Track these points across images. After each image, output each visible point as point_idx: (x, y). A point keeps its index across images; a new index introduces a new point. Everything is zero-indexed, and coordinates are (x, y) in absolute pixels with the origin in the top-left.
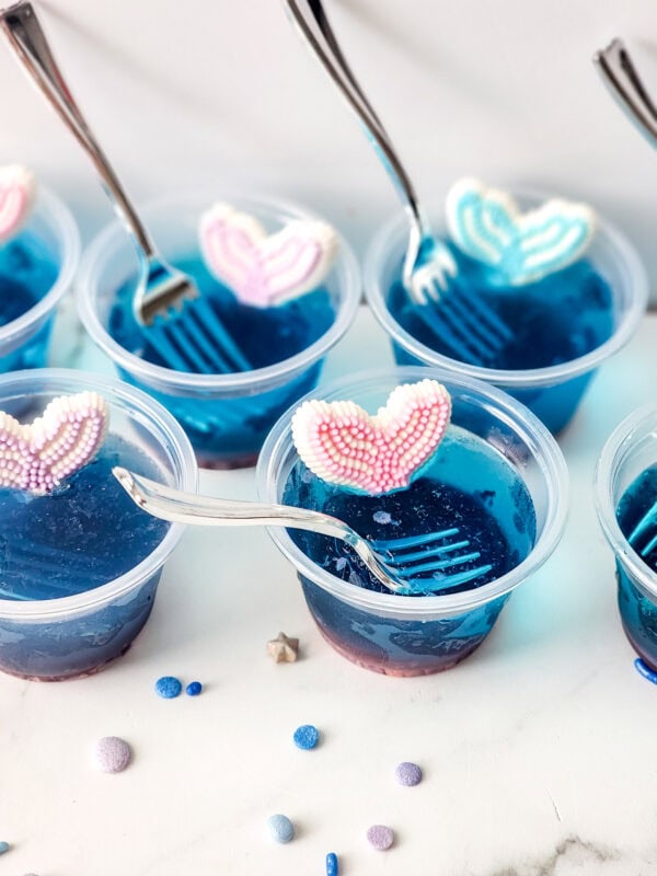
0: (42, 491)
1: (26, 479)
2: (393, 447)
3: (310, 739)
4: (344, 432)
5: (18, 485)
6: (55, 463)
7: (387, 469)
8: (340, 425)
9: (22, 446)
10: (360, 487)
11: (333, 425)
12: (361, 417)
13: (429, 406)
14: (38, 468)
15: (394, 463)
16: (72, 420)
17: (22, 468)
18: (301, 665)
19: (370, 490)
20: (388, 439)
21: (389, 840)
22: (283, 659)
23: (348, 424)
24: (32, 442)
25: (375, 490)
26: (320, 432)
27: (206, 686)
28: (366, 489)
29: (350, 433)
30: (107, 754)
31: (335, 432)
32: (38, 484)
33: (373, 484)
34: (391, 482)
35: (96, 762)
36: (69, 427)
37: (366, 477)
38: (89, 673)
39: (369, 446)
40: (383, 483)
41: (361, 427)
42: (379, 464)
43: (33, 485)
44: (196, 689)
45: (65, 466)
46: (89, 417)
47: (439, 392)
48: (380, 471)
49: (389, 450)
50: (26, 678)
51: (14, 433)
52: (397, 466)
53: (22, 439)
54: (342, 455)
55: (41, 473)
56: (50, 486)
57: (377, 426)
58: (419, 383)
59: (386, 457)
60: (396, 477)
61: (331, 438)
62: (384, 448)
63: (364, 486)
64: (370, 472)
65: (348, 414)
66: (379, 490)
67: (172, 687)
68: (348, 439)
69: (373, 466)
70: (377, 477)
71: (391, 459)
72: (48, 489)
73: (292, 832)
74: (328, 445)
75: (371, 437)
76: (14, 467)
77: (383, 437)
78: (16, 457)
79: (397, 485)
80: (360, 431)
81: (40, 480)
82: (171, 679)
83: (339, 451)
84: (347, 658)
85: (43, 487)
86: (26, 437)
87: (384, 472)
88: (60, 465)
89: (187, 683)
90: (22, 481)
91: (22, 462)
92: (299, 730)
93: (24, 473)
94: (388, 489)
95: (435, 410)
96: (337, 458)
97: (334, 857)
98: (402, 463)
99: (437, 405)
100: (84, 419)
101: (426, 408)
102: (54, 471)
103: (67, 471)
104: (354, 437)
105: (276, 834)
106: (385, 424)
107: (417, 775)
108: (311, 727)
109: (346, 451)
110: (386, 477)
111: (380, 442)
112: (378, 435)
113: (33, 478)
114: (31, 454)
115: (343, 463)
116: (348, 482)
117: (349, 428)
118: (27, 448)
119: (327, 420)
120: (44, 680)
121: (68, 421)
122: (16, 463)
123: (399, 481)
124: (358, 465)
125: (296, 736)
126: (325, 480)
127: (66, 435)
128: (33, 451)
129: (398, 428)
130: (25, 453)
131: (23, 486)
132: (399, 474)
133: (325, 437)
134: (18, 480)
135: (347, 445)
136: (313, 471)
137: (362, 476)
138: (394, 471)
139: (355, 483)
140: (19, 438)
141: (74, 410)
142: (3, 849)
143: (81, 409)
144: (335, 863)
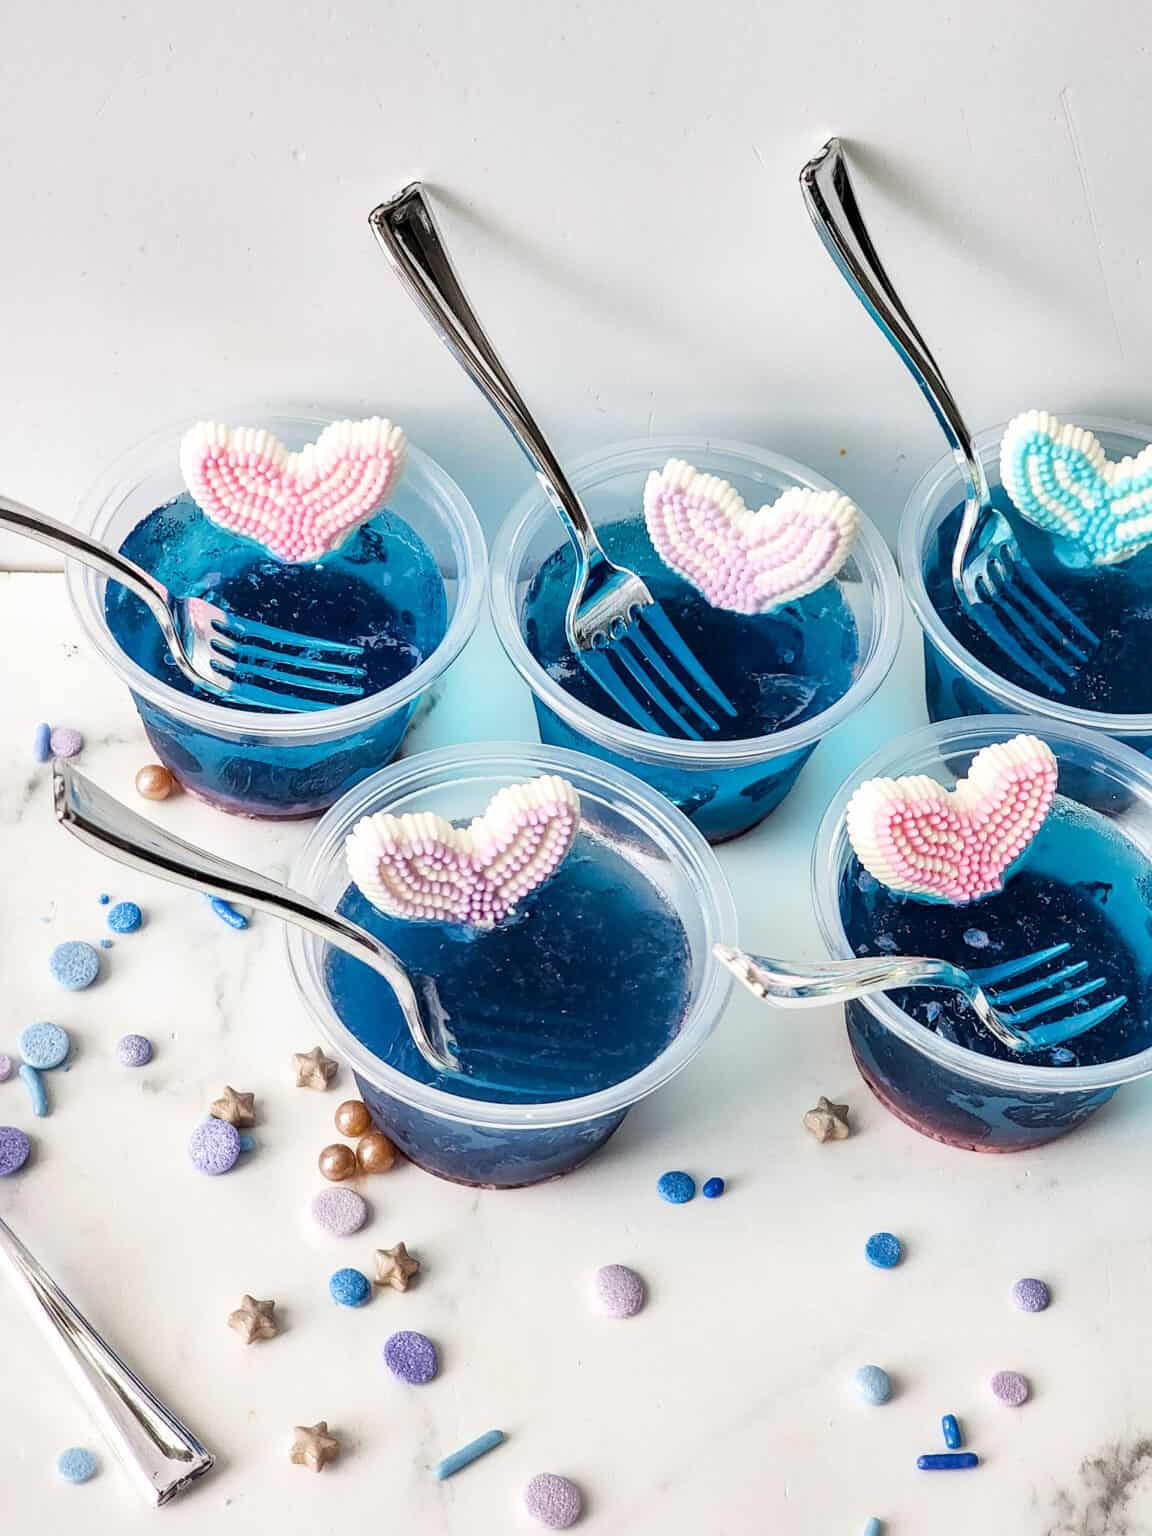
0: (488, 923)
1: (467, 909)
2: (983, 836)
3: (888, 1252)
4: (922, 823)
5: (454, 916)
6: (506, 882)
7: (975, 867)
8: (918, 814)
9: (463, 863)
10: (939, 894)
11: (908, 815)
12: (942, 800)
13: (1032, 776)
14: (483, 892)
15: (986, 858)
16: (534, 822)
17: (461, 892)
18: (854, 1141)
19: (954, 897)
20: (977, 827)
21: (1021, 1390)
22: (830, 1135)
23: (927, 810)
24: (475, 856)
25: (959, 896)
26: (892, 826)
27: (729, 1182)
28: (946, 897)
29: (928, 823)
30: (615, 1292)
31: (911, 824)
32: (482, 913)
33: (959, 890)
34: (981, 885)
35: (597, 1303)
36: (529, 833)
37: (950, 881)
38: (563, 1174)
39: (953, 838)
40: (970, 887)
41: (944, 814)
42: (966, 861)
43: (476, 916)
44: (717, 1188)
45: (521, 886)
46: (558, 817)
47: (1042, 755)
48: (966, 871)
49: (978, 841)
50: (475, 1185)
51: (450, 845)
52: (988, 863)
53: (462, 852)
54: (918, 853)
55: (488, 897)
56: (500, 915)
57: (962, 809)
58: (1011, 742)
59: (975, 852)
60: (988, 877)
61: (904, 832)
62: (972, 840)
63: (944, 893)
64: (954, 874)
65: (926, 796)
66: (966, 897)
67: (680, 1186)
68: (927, 832)
69: (957, 865)
70: (964, 881)
71: (980, 853)
72: (496, 920)
73: (890, 1388)
74: (902, 842)
75: (956, 826)
76: (452, 892)
77: (971, 826)
78: (454, 878)
79: (990, 889)
80: (943, 819)
81: (486, 908)
82: (679, 1175)
83: (915, 849)
84: (919, 1130)
85: (490, 916)
86: (468, 850)
87: (972, 872)
88: (513, 885)
89: (702, 1181)
90: (460, 911)
91: (461, 884)
92: (872, 1240)
93: (465, 900)
94: (977, 895)
95: (1039, 782)
96: (912, 860)
97: (952, 1421)
98: (996, 858)
99: (1043, 774)
100: (551, 819)
101: (1027, 780)
102: (504, 893)
103: (523, 893)
104: (934, 827)
105: (870, 1395)
106: (972, 806)
107: (1041, 1295)
108: (888, 1236)
109: (925, 848)
110: (975, 878)
111: (968, 832)
112: (966, 823)
113: (477, 906)
114: (475, 873)
115: (920, 865)
116: (924, 889)
117: (926, 817)
118: (470, 865)
119: (902, 809)
120: (500, 1187)
121: (529, 825)
122: (452, 886)
123: (992, 881)
124: (939, 866)
125: (869, 1249)
126: (891, 887)
127: (524, 843)
128: (478, 868)
129: (990, 810)
130: (467, 873)
131: (463, 917)
132: (992, 874)
133: (898, 832)
134: (456, 910)
135: (926, 840)
136: (874, 875)
137: (945, 881)
138: (985, 869)
139: (933, 889)
140: (457, 851)
141: (535, 807)
142: (496, 1441)
143: (544, 804)
144: (956, 1429)
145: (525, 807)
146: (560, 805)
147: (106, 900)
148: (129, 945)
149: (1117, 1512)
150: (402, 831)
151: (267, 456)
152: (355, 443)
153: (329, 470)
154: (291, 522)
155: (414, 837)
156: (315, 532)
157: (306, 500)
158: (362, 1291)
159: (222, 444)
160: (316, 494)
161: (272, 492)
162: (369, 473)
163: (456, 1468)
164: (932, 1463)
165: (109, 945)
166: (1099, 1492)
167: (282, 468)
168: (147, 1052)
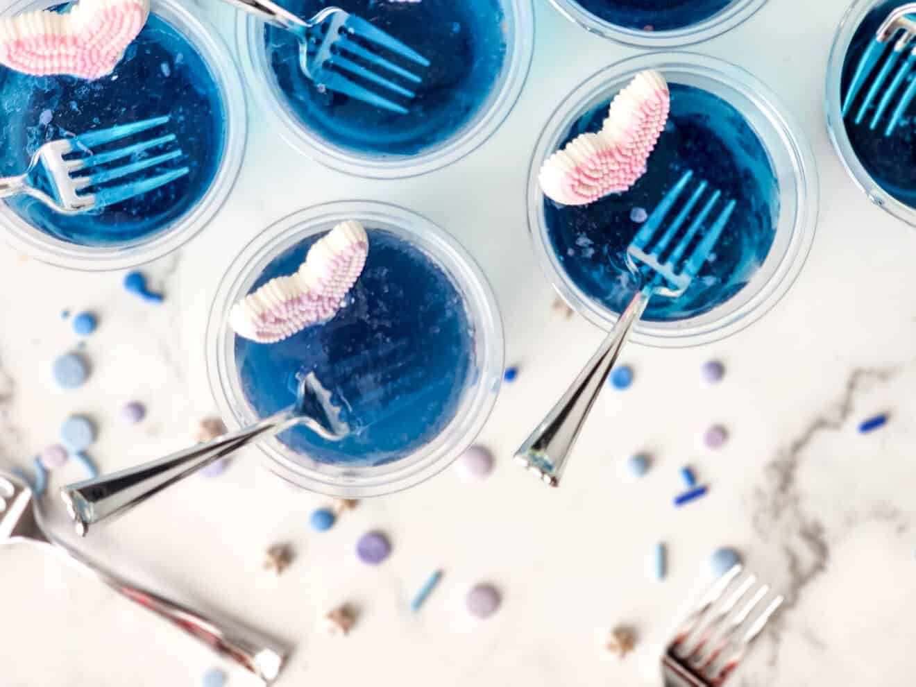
0: (330, 313)
1: (315, 315)
5: (310, 322)
6: (334, 292)
9: (305, 301)
14: (322, 304)
17: (309, 311)
21: (719, 435)
32: (325, 311)
43: (322, 314)
45: (344, 288)
46: (356, 253)
51: (294, 297)
53: (303, 294)
55: (326, 304)
56: (336, 306)
72: (335, 309)
76: (304, 314)
79: (639, 175)
81: (327, 308)
85: (330, 310)
86: (306, 291)
88: (339, 290)
90: (312, 318)
93: (313, 313)
100: (352, 257)
102: (335, 295)
113: (321, 311)
118: (310, 299)
122: (303, 312)
127: (339, 273)
134: (309, 319)
141: (339, 254)
142: (438, 576)
143: (344, 249)
144: (690, 474)
145: (334, 257)
146: (355, 246)
147: (66, 314)
148: (96, 342)
149: (792, 490)
150: (261, 306)
151: (49, 33)
152: (109, 7)
153: (98, 29)
154: (83, 59)
155: (270, 306)
156: (102, 60)
157: (89, 46)
158: (328, 518)
159: (15, 39)
160: (94, 42)
161: (63, 50)
162: (127, 20)
163: (421, 601)
164: (682, 500)
165: (82, 345)
166: (777, 481)
167: (63, 34)
168: (139, 410)
